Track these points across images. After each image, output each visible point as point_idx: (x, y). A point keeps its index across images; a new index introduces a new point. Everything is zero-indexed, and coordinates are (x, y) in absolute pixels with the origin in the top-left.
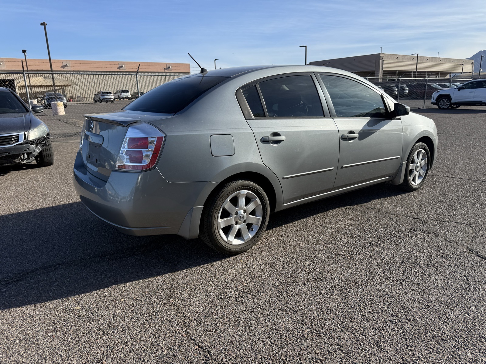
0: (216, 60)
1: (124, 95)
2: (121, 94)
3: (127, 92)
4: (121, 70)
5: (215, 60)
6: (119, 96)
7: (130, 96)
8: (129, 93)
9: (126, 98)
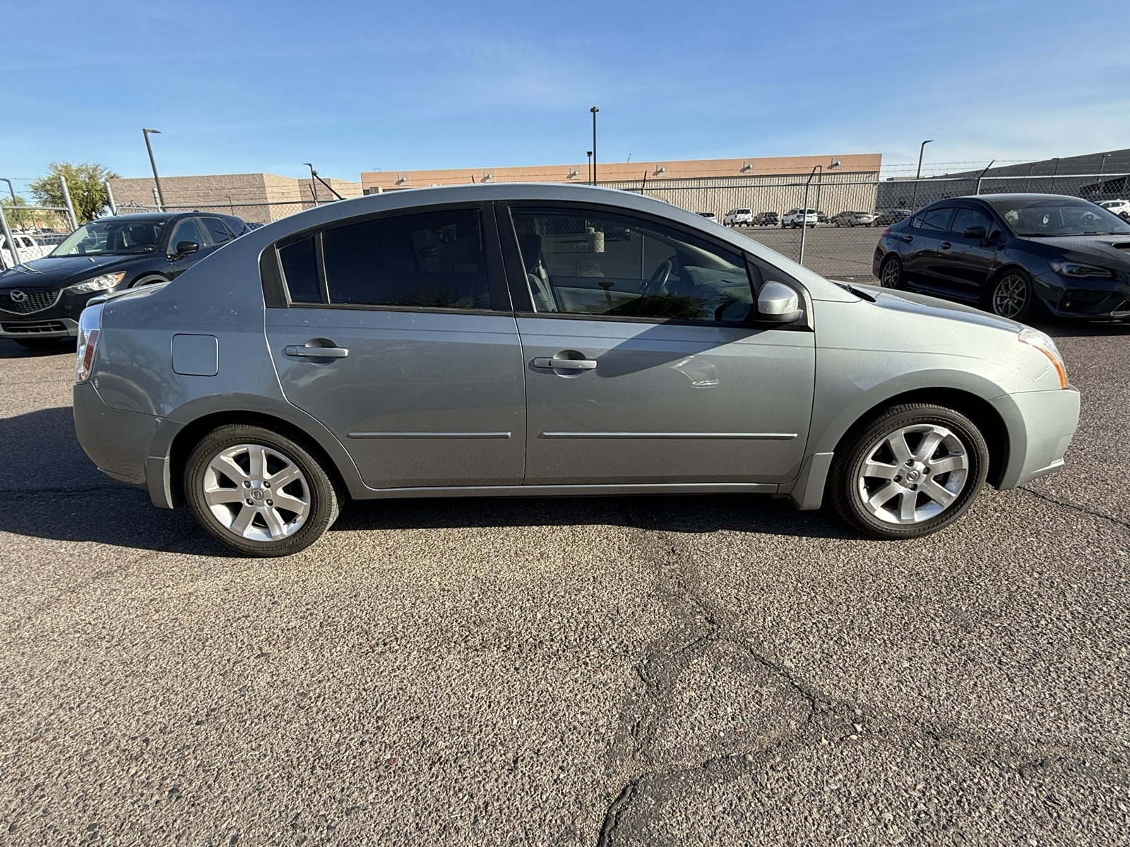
0: (925, 142)
1: (741, 217)
2: (736, 217)
3: (747, 212)
4: (747, 173)
5: (923, 144)
6: (732, 220)
7: (750, 220)
8: (751, 214)
9: (742, 223)
